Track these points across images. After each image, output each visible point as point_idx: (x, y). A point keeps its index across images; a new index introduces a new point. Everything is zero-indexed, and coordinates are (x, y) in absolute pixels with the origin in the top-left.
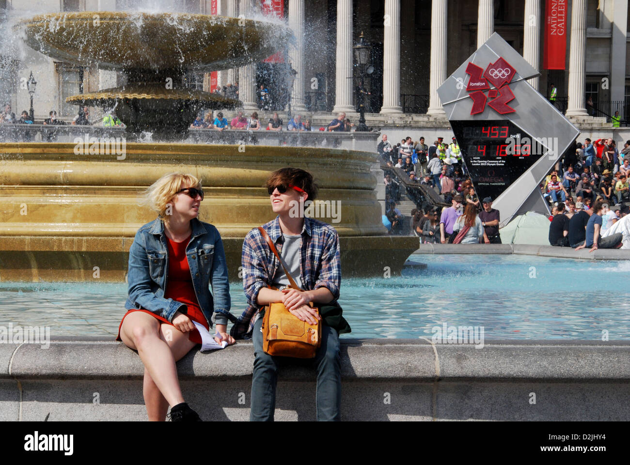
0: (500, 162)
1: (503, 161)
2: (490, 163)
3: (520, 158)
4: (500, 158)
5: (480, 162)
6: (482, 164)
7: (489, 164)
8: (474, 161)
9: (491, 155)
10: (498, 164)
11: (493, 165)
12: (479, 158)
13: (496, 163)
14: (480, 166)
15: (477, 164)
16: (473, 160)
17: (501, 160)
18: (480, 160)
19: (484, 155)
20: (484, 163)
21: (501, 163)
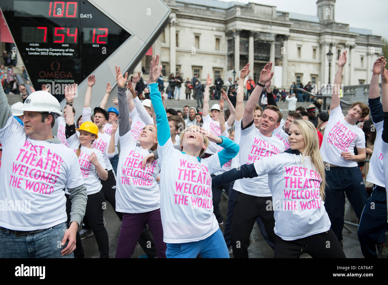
0: (67, 50)
1: (71, 50)
2: (54, 52)
3: (94, 46)
4: (67, 45)
5: (39, 50)
6: (42, 53)
7: (52, 54)
8: (31, 49)
9: (55, 42)
10: (64, 54)
11: (58, 54)
12: (37, 45)
13: (61, 52)
14: (40, 56)
15: (35, 53)
16: (30, 47)
17: (69, 48)
18: (39, 47)
19: (45, 41)
20: (45, 52)
21: (69, 52)
